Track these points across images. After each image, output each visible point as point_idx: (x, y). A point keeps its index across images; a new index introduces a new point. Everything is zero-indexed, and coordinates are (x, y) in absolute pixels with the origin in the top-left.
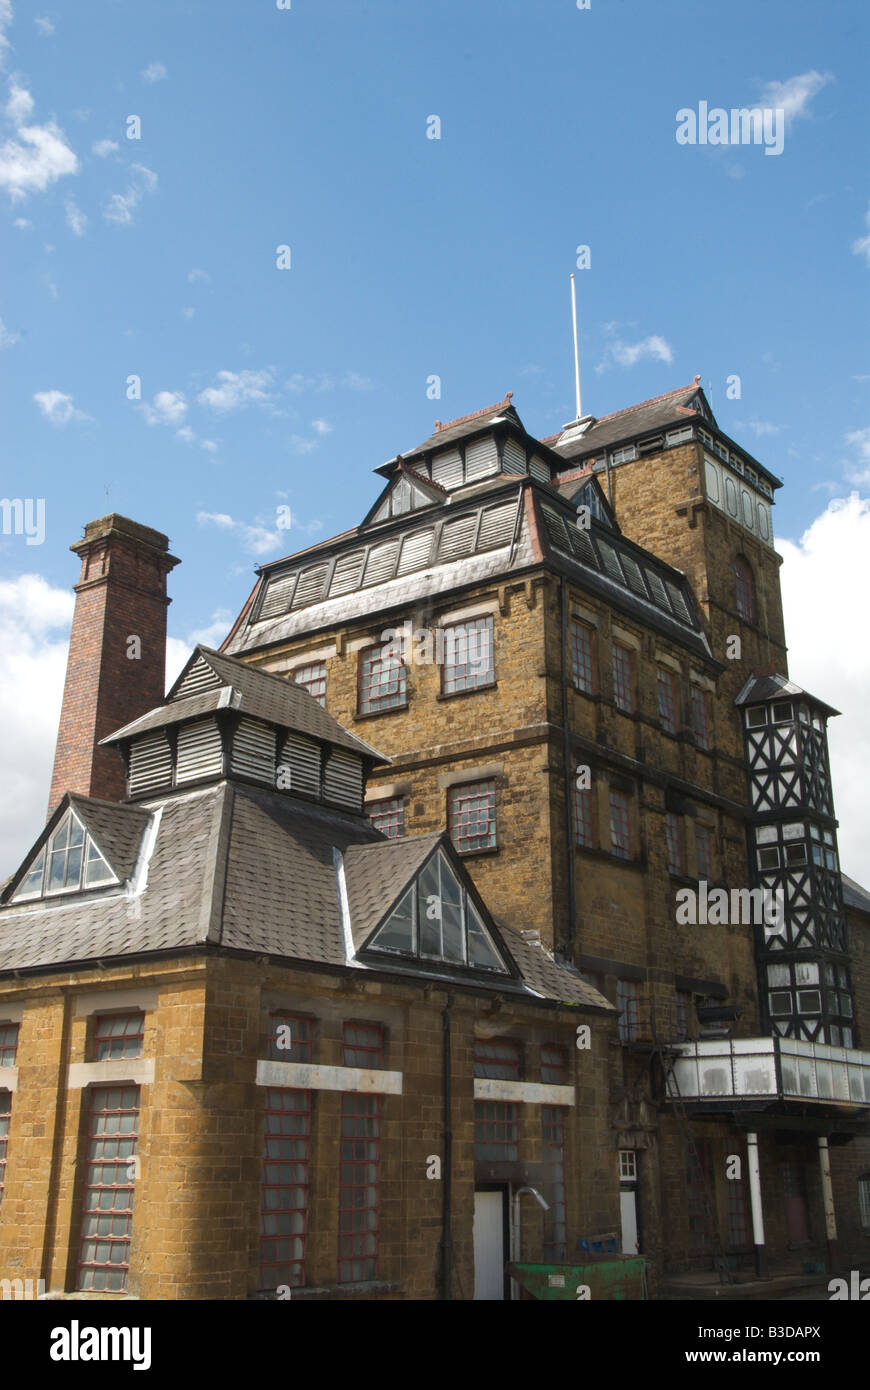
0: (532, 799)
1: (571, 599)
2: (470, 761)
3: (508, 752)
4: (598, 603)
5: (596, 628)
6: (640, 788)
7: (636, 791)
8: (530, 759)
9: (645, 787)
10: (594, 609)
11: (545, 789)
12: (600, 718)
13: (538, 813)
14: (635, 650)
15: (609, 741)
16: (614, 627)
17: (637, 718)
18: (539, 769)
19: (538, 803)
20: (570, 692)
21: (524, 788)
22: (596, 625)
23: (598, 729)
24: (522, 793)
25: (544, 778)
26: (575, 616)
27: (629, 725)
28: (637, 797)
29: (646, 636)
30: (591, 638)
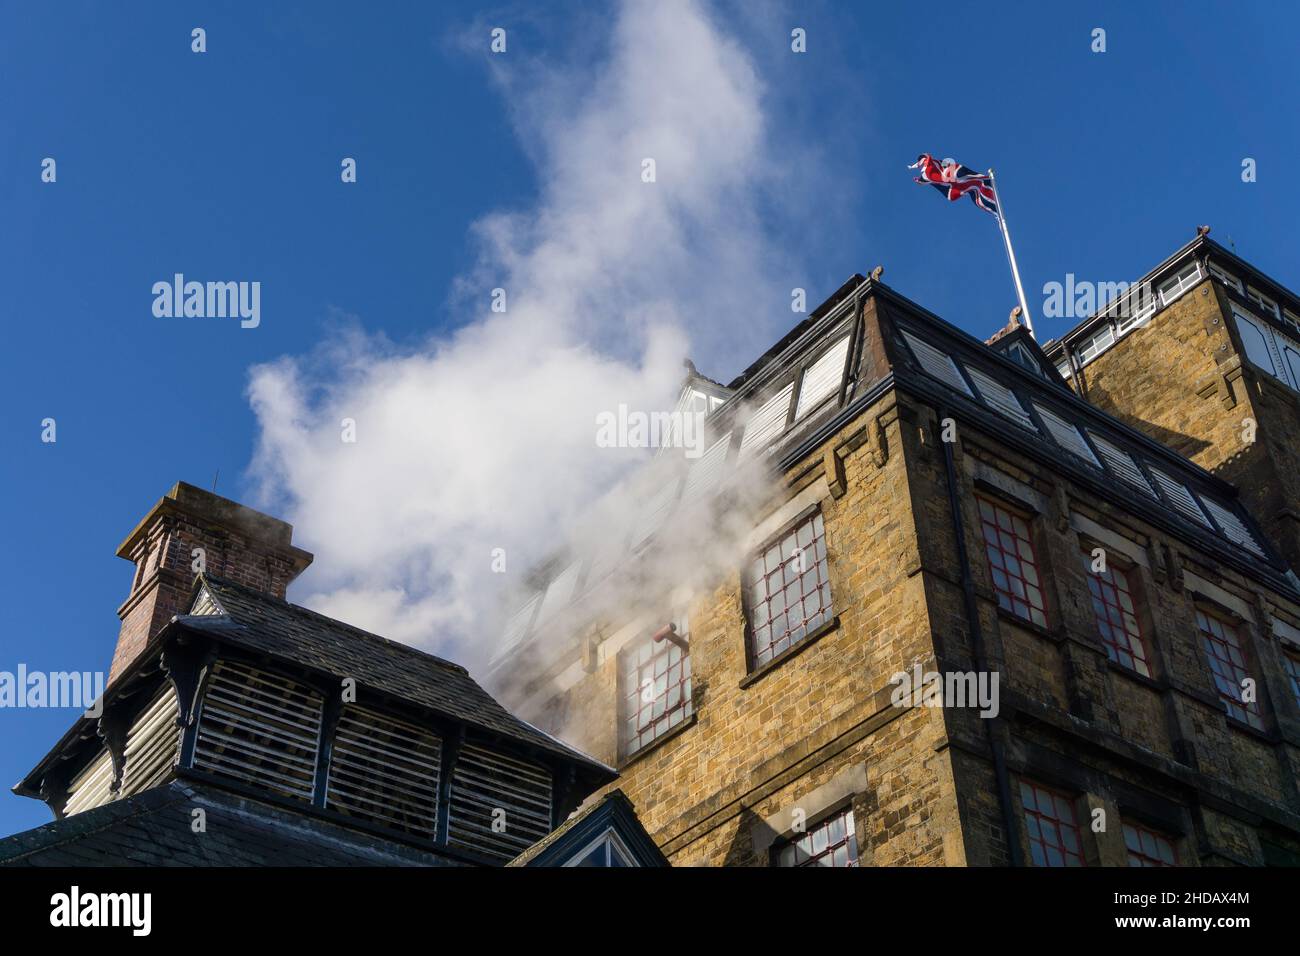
0: (924, 817)
1: (966, 451)
2: (805, 781)
3: (871, 738)
4: (1033, 467)
5: (1036, 514)
6: (1198, 819)
7: (1189, 825)
8: (910, 739)
9: (1208, 817)
10: (1027, 479)
11: (947, 788)
12: (1070, 672)
13: (940, 841)
14: (1136, 565)
15: (1099, 713)
16: (1079, 518)
17: (1161, 687)
18: (931, 752)
19: (937, 819)
20: (986, 611)
21: (907, 800)
22: (1036, 508)
23: (1071, 692)
24: (905, 812)
25: (943, 765)
26: (982, 485)
27: (1149, 701)
28: (1192, 837)
29: (1156, 545)
30: (1031, 535)
